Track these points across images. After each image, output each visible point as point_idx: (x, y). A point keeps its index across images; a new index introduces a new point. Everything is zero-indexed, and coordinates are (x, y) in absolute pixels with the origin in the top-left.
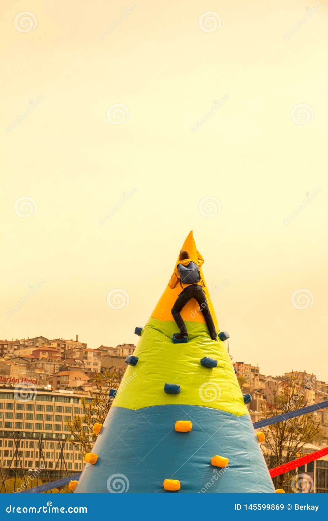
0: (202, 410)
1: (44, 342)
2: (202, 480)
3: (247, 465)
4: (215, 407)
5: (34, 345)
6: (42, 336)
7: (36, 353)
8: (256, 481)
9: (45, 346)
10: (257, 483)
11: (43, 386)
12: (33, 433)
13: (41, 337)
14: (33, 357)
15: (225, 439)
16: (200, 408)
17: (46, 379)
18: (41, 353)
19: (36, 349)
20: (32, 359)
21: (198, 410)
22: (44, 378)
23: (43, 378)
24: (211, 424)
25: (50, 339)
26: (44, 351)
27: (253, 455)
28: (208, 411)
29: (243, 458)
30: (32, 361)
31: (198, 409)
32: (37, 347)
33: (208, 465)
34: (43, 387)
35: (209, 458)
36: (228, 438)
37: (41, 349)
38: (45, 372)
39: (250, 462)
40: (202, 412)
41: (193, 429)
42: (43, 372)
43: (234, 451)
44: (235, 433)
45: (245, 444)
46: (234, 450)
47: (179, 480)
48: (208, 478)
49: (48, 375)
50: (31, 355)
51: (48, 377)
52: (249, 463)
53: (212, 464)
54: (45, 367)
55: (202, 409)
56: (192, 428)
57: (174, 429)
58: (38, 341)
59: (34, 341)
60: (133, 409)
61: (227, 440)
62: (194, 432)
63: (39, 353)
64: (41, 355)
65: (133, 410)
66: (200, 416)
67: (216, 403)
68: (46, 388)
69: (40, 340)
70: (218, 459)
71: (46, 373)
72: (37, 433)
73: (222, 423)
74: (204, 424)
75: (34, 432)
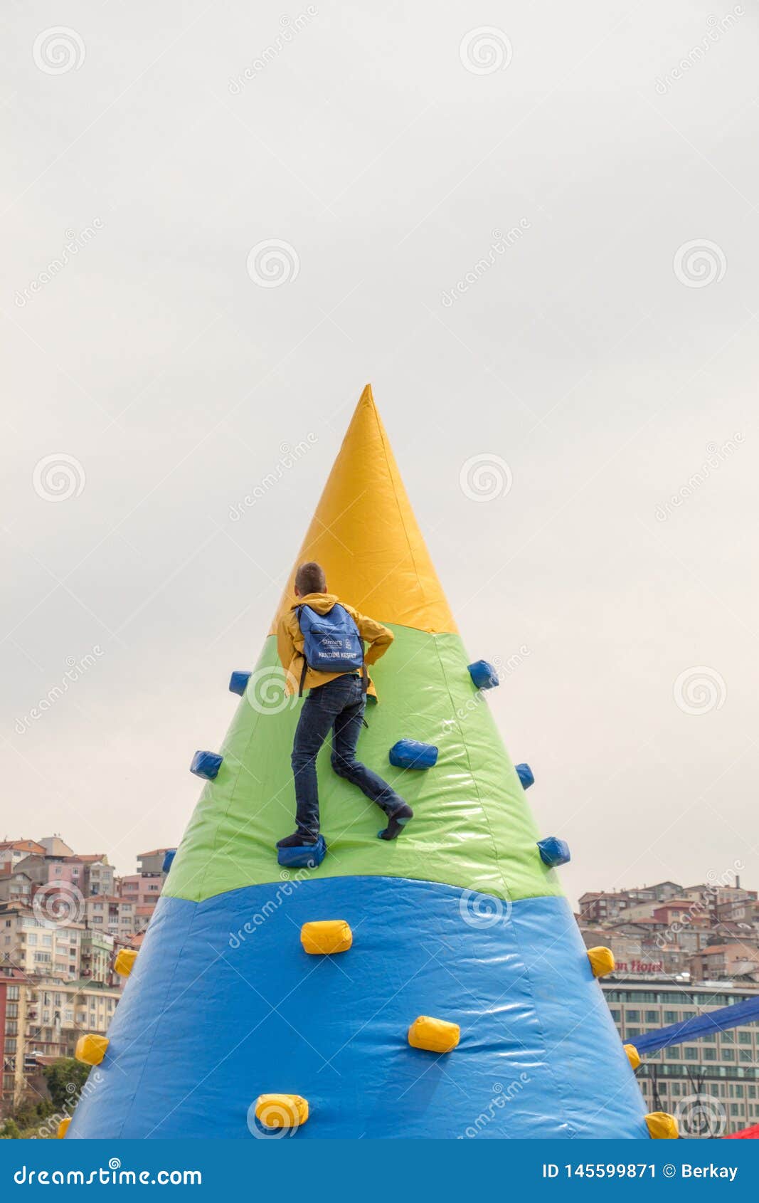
0: (388, 887)
1: (674, 892)
2: (378, 1091)
3: (533, 1041)
4: (430, 876)
5: (656, 899)
6: (671, 881)
7: (660, 913)
8: (560, 1088)
9: (677, 899)
10: (561, 1096)
11: (673, 975)
12: (662, 1065)
13: (668, 883)
14: (655, 921)
15: (458, 969)
16: (380, 881)
17: (682, 962)
18: (670, 913)
19: (660, 906)
20: (655, 925)
21: (376, 889)
22: (679, 959)
23: (677, 961)
24: (411, 926)
25: (685, 885)
26: (676, 909)
27: (556, 1013)
28: (405, 889)
29: (517, 1021)
30: (655, 930)
31: (373, 886)
32: (662, 902)
33: (398, 1048)
34: (674, 977)
35: (400, 1026)
36: (467, 963)
37: (670, 905)
38: (681, 948)
39: (540, 1034)
40: (388, 894)
41: (357, 944)
42: (677, 950)
43: (487, 1002)
44: (492, 950)
45: (527, 981)
46: (486, 1000)
47: (304, 1096)
48: (394, 1085)
49: (686, 955)
50: (652, 917)
51: (688, 959)
52: (540, 1036)
53: (411, 1044)
54: (679, 939)
55: (387, 885)
56: (355, 941)
57: (302, 948)
58: (663, 890)
59: (656, 891)
60: (196, 898)
61: (464, 970)
62: (360, 953)
63: (667, 915)
64: (671, 917)
65: (197, 901)
66: (382, 904)
67: (435, 865)
68: (679, 978)
69: (667, 888)
70: (426, 1026)
71: (683, 951)
72: (670, 1066)
73: (451, 921)
74: (390, 926)
75: (665, 1065)
